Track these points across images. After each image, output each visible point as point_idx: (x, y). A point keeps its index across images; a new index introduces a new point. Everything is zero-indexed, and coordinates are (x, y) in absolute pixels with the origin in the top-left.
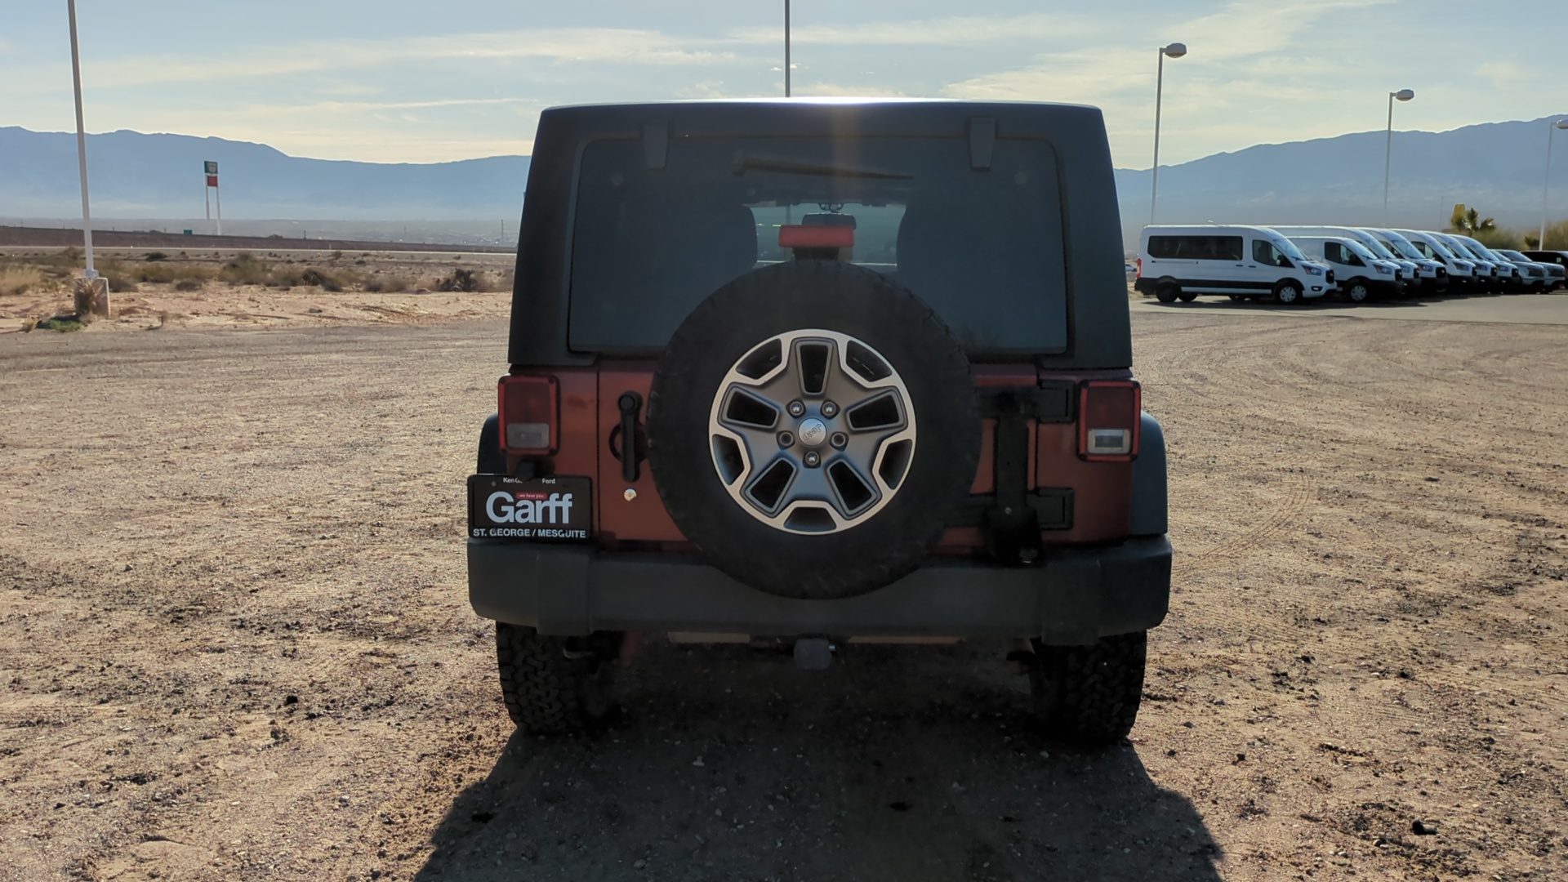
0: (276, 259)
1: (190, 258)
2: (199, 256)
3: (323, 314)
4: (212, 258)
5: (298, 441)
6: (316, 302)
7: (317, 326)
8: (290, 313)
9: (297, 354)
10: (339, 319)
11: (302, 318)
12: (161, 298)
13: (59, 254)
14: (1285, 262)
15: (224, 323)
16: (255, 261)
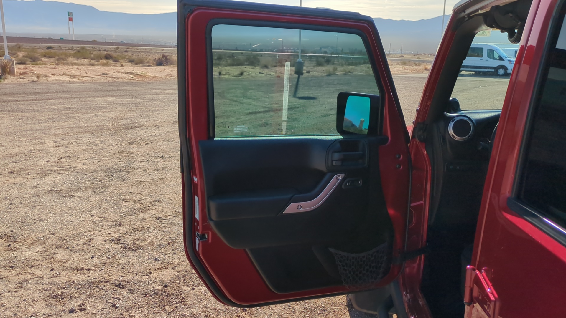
0: (94, 49)
1: (63, 48)
2: (66, 48)
3: (108, 75)
4: (71, 49)
5: (80, 166)
6: (105, 70)
7: (105, 81)
8: (94, 75)
9: (93, 97)
10: (115, 78)
11: (99, 77)
12: (39, 67)
13: (14, 46)
14: (501, 59)
15: (65, 79)
16: (87, 50)
